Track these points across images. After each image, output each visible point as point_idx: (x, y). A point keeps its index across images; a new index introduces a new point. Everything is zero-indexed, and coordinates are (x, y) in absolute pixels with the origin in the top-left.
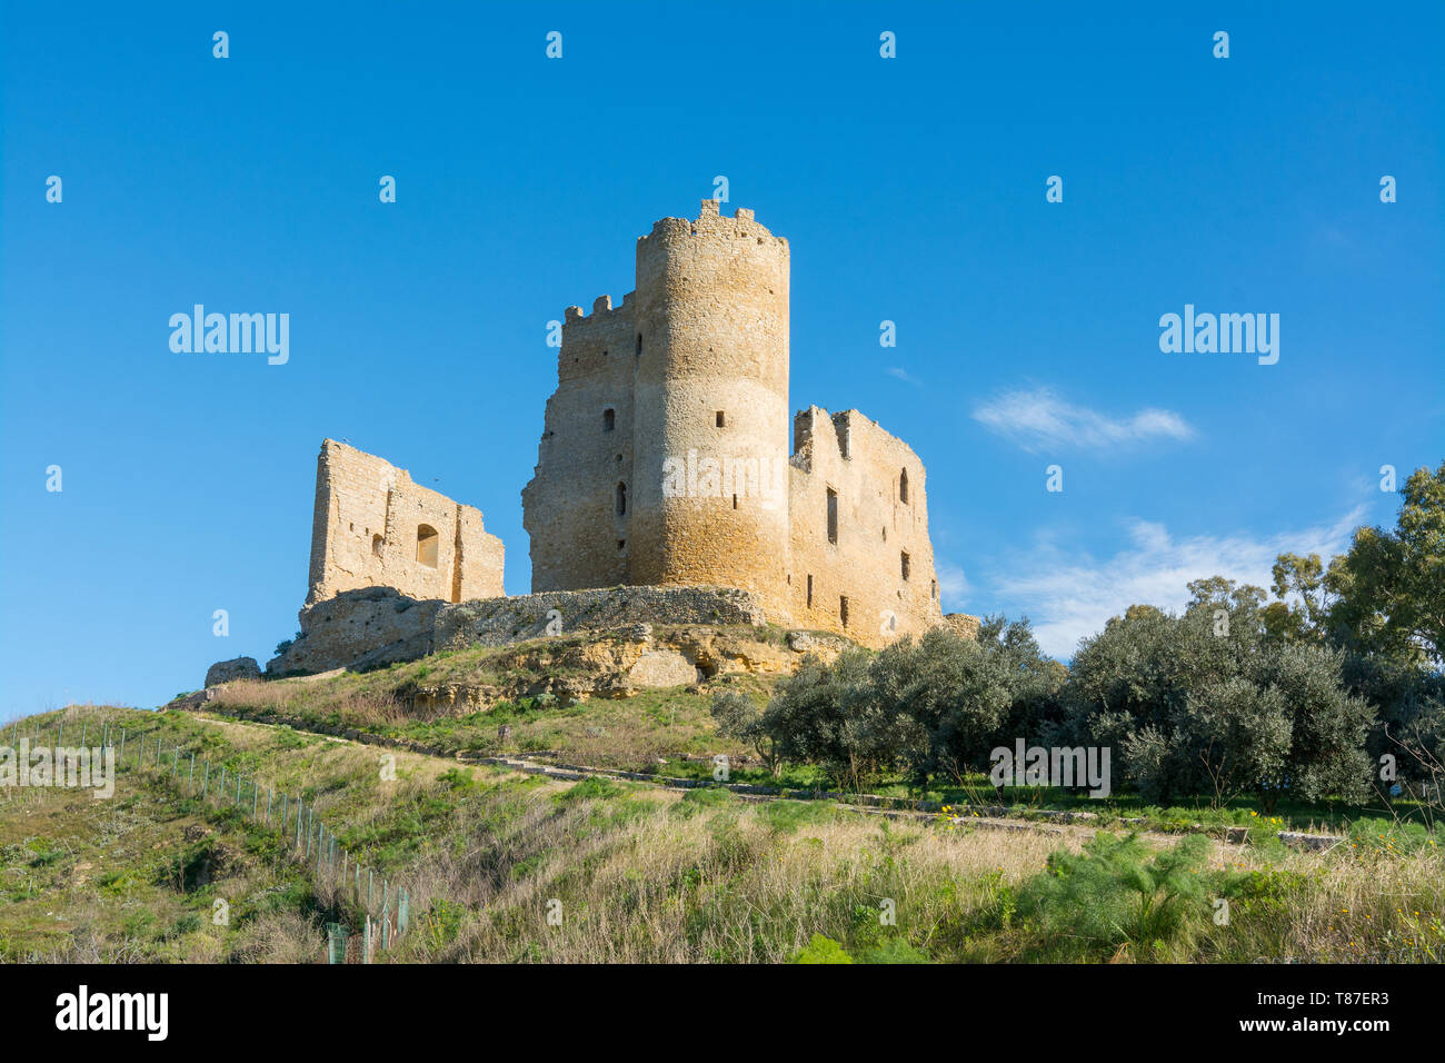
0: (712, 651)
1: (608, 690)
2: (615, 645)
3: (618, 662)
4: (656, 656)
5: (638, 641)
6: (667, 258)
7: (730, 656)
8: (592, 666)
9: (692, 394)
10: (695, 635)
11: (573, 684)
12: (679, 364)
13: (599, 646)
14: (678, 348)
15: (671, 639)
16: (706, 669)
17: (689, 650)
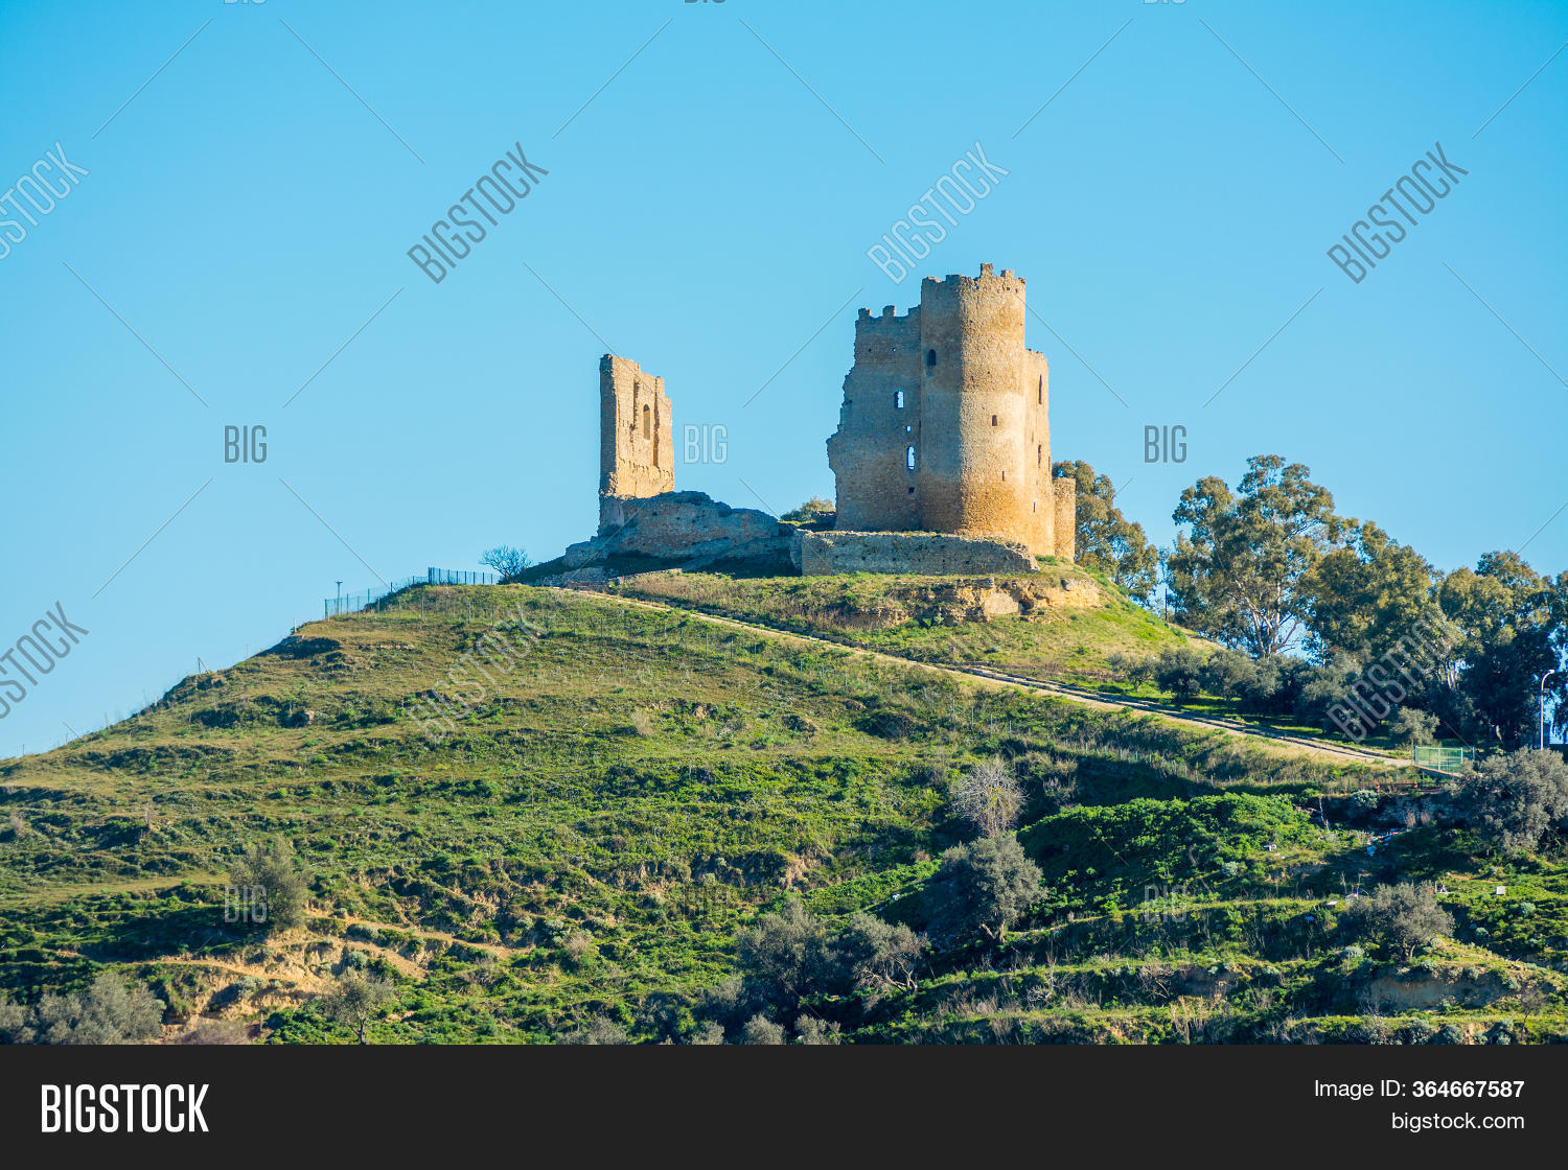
0: (1030, 595)
1: (975, 615)
2: (975, 589)
3: (978, 599)
4: (997, 596)
5: (988, 588)
6: (959, 306)
7: (1039, 597)
8: (962, 602)
9: (976, 403)
10: (1019, 585)
11: (954, 612)
12: (968, 381)
13: (966, 590)
14: (968, 370)
15: (1005, 586)
16: (1026, 605)
17: (1016, 593)
